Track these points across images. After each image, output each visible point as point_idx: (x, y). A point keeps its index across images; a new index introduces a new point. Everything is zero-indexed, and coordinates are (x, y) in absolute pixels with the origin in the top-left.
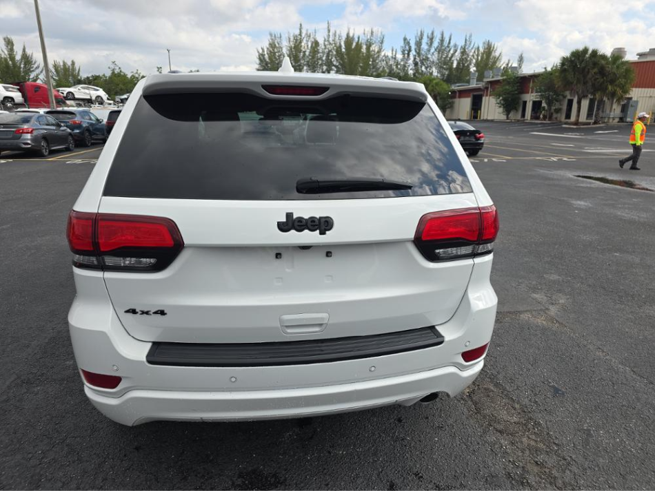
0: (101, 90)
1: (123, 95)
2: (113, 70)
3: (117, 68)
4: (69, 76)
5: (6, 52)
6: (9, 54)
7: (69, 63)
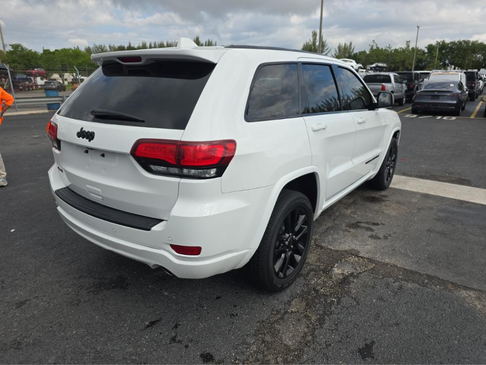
0: (354, 61)
1: (372, 64)
2: (372, 47)
3: (375, 45)
4: (346, 52)
5: (312, 41)
6: (313, 42)
7: (348, 44)
